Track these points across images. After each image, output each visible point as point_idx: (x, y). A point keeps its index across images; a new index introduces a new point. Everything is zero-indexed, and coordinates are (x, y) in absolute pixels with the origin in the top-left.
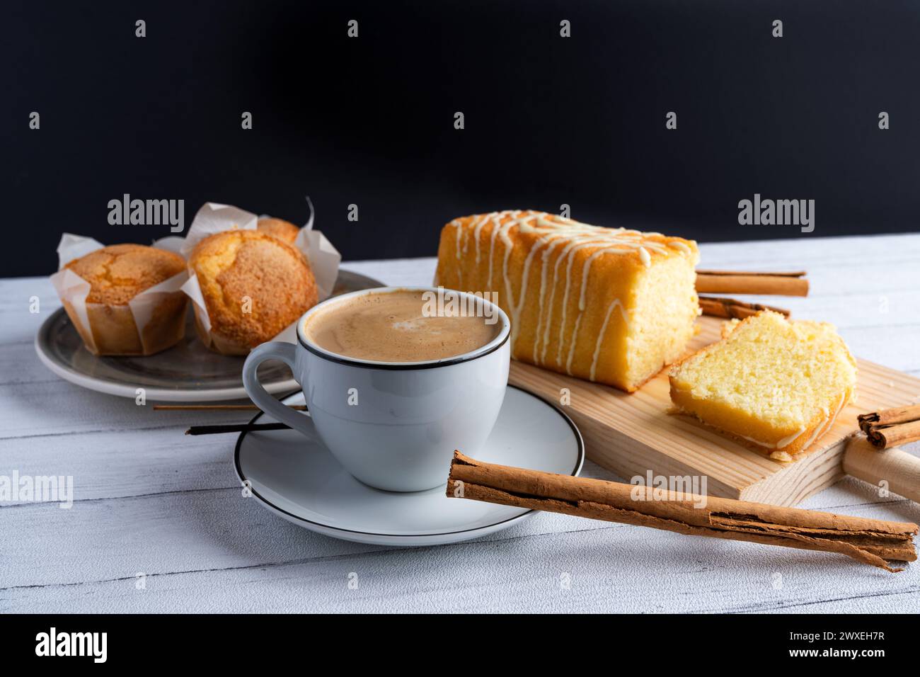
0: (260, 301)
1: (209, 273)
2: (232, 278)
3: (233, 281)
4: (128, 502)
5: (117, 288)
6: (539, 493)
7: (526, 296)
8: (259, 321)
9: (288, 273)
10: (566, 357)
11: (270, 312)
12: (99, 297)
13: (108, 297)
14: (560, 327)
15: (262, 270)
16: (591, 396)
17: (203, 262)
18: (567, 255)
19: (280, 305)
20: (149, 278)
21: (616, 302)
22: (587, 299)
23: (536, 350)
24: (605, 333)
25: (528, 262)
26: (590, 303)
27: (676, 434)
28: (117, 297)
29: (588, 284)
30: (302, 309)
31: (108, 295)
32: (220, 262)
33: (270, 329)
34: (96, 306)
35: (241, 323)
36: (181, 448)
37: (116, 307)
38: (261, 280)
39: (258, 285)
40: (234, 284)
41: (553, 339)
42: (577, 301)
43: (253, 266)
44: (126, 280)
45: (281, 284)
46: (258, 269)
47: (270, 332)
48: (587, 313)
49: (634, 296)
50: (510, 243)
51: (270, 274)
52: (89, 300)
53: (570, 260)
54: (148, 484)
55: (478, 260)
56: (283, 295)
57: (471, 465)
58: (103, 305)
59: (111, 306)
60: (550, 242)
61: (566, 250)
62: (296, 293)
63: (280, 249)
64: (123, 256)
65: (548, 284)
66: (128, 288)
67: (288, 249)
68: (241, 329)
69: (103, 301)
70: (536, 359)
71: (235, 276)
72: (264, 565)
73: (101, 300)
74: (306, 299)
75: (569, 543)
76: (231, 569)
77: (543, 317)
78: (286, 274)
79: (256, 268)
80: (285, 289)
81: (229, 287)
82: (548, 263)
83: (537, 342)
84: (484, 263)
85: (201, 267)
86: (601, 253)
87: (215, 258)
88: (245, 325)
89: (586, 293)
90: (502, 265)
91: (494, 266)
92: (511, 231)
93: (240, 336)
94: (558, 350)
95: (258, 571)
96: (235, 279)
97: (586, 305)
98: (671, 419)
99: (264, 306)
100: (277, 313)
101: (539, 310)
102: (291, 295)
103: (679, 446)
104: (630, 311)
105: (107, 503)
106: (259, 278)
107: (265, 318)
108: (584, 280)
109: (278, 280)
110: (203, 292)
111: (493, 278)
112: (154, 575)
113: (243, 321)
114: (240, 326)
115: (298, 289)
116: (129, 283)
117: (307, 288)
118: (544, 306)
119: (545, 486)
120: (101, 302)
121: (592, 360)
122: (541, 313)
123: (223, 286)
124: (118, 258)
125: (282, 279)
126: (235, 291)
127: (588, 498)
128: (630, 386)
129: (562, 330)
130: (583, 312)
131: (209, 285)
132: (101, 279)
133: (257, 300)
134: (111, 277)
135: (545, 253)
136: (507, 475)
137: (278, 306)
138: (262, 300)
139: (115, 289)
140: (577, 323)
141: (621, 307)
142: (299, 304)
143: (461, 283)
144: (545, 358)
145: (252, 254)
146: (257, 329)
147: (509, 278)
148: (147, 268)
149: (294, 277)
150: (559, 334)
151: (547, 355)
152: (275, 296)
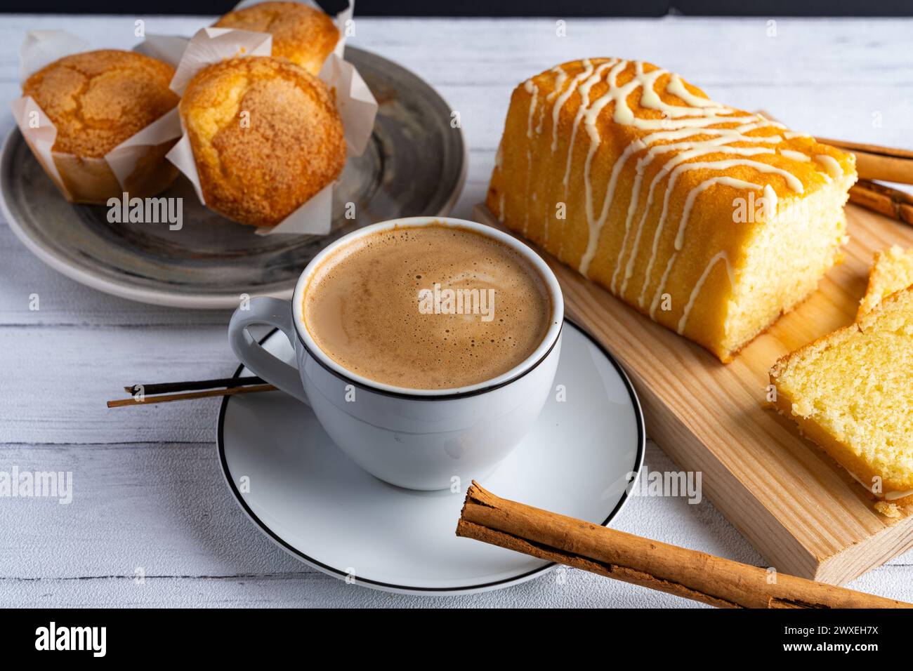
0: (267, 172)
1: (203, 132)
2: (233, 140)
3: (234, 145)
4: (98, 453)
5: (90, 131)
6: (566, 549)
7: (609, 210)
8: (265, 197)
9: (307, 130)
10: (651, 300)
11: (280, 186)
12: (68, 145)
13: (80, 145)
14: (648, 262)
15: (272, 127)
16: (672, 359)
17: (196, 116)
18: (668, 176)
19: (293, 176)
20: (131, 118)
21: (721, 255)
22: (685, 239)
23: (614, 280)
24: (702, 287)
25: (617, 169)
26: (689, 245)
27: (764, 447)
28: (90, 145)
29: (689, 220)
30: (322, 179)
31: (79, 142)
32: (218, 116)
33: (279, 207)
34: (65, 155)
35: (242, 200)
36: (165, 365)
37: (89, 159)
38: (270, 142)
39: (266, 151)
40: (235, 149)
41: (638, 272)
42: (674, 237)
43: (261, 121)
44: (102, 121)
45: (296, 147)
46: (267, 126)
47: (280, 211)
48: (683, 255)
49: (745, 256)
50: (596, 138)
51: (283, 132)
52: (57, 147)
53: (672, 181)
54: (123, 425)
55: (554, 147)
56: (298, 162)
57: (489, 506)
58: (73, 156)
59: (82, 157)
60: (649, 148)
61: (668, 167)
62: (315, 159)
63: (298, 91)
64: (98, 78)
65: (639, 203)
66: (104, 134)
67: (309, 90)
68: (242, 208)
69: (72, 149)
70: (613, 289)
71: (237, 137)
72: (242, 576)
73: (70, 147)
74: (329, 165)
75: (602, 585)
76: (205, 577)
77: (627, 242)
78: (303, 131)
79: (264, 124)
80: (302, 153)
81: (229, 152)
82: (643, 176)
83: (617, 271)
84: (561, 155)
85: (193, 124)
86: (712, 182)
87: (212, 110)
88: (248, 202)
89: (686, 230)
90: (584, 163)
91: (573, 161)
92: (601, 118)
93: (241, 215)
94: (642, 289)
95: (235, 584)
96: (237, 142)
97: (684, 245)
99: (273, 179)
100: (289, 187)
101: (624, 232)
102: (309, 162)
103: (763, 472)
104: (738, 272)
105: (74, 451)
106: (267, 140)
107: (274, 193)
108: (685, 215)
109: (293, 140)
110: (196, 157)
111: (570, 175)
112: (118, 577)
113: (246, 198)
114: (241, 204)
115: (319, 152)
116: (105, 126)
117: (331, 148)
118: (631, 229)
119: (575, 544)
120: (70, 152)
121: (683, 313)
122: (626, 237)
123: (220, 152)
124: (93, 80)
125: (297, 139)
126: (235, 159)
127: (623, 563)
128: (725, 356)
129: (650, 267)
130: (679, 252)
131: (203, 149)
132: (70, 118)
133: (263, 171)
134: (82, 115)
135: (641, 163)
136: (530, 525)
137: (291, 178)
138: (271, 170)
139: (88, 135)
140: (670, 263)
141: (728, 263)
142: (319, 172)
143: (530, 168)
144: (625, 293)
145: (260, 103)
146: (264, 208)
147: (591, 182)
148: (128, 101)
149: (314, 135)
150: (645, 270)
151: (627, 290)
152: (287, 165)
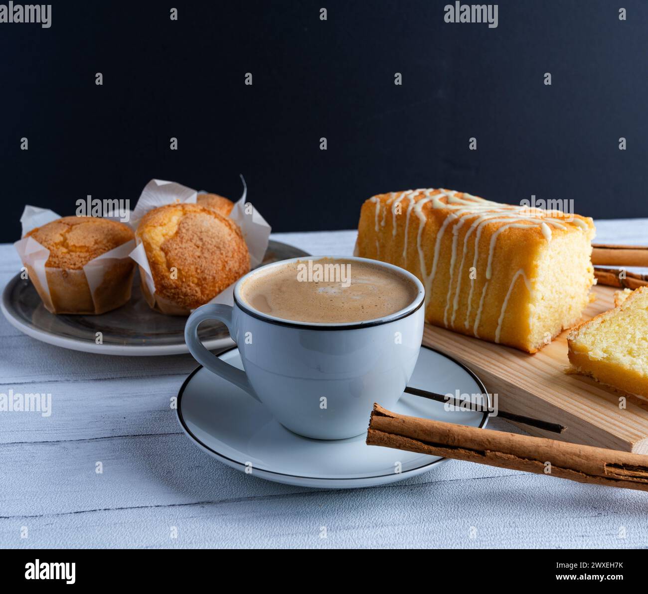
0: (199, 267)
1: (154, 241)
2: (175, 246)
3: (176, 249)
4: (82, 445)
5: (72, 253)
6: (450, 443)
7: (437, 265)
8: (197, 285)
9: (224, 242)
10: (474, 321)
11: (208, 277)
12: (57, 262)
13: (65, 262)
14: (469, 294)
15: (201, 239)
16: (496, 356)
17: (149, 232)
18: (476, 229)
19: (216, 271)
20: (100, 246)
21: (520, 272)
22: (493, 270)
23: (446, 314)
24: (509, 300)
25: (440, 235)
26: (496, 273)
27: (574, 392)
28: (72, 262)
29: (494, 255)
30: (236, 275)
31: (65, 260)
32: (164, 232)
33: (207, 292)
34: (54, 269)
35: (182, 286)
36: (128, 397)
37: (71, 271)
38: (200, 249)
39: (198, 253)
40: (176, 252)
41: (462, 304)
42: (484, 271)
43: (193, 236)
44: (81, 247)
45: (218, 252)
46: (198, 239)
47: (208, 295)
48: (493, 281)
49: (536, 266)
50: (423, 218)
51: (208, 243)
52: (48, 265)
53: (478, 233)
54: (100, 429)
55: (394, 232)
56: (220, 262)
57: (389, 416)
58: (61, 269)
59: (67, 270)
60: (460, 217)
61: (475, 225)
62: (230, 261)
63: (217, 221)
64: (78, 226)
65: (457, 255)
66: (82, 255)
67: (224, 221)
68: (182, 292)
69: (60, 266)
70: (446, 322)
71: (177, 244)
72: (203, 503)
73: (58, 264)
74: (240, 266)
75: (476, 488)
76: (173, 505)
77: (452, 285)
78: (222, 243)
79: (195, 237)
80: (222, 256)
81: (172, 254)
82: (458, 236)
83: (447, 307)
84: (400, 236)
85: (147, 236)
86: (507, 227)
87: (160, 228)
88: (185, 288)
89: (492, 263)
90: (416, 237)
91: (409, 238)
92: (425, 207)
93: (181, 298)
94: (466, 315)
95: (198, 508)
96: (177, 247)
97: (492, 274)
98: (568, 378)
99: (203, 272)
100: (214, 278)
101: (449, 278)
102: (227, 262)
103: (577, 403)
104: (533, 280)
105: (63, 445)
106: (198, 247)
107: (203, 282)
108: (491, 252)
109: (215, 248)
110: (149, 258)
111: (408, 249)
112: (105, 510)
113: (185, 285)
114: (181, 289)
115: (233, 257)
116: (83, 250)
117: (241, 256)
118: (453, 275)
119: (456, 437)
120: (59, 267)
121: (498, 324)
122: (451, 281)
123: (166, 254)
124: (74, 227)
125: (218, 248)
126: (177, 258)
127: (493, 448)
128: (531, 348)
129: (470, 296)
130: (489, 281)
131: (154, 252)
132: (58, 246)
133: (196, 266)
134: (68, 244)
135: (455, 227)
136: (421, 426)
137: (215, 272)
138: (201, 266)
139: (71, 255)
140: (484, 290)
141: (525, 277)
142: (233, 270)
143: (378, 253)
144: (454, 322)
145: (192, 225)
146: (197, 292)
147: (422, 250)
148: (99, 237)
149: (229, 246)
150: (467, 301)
151: (456, 319)
152: (212, 263)
